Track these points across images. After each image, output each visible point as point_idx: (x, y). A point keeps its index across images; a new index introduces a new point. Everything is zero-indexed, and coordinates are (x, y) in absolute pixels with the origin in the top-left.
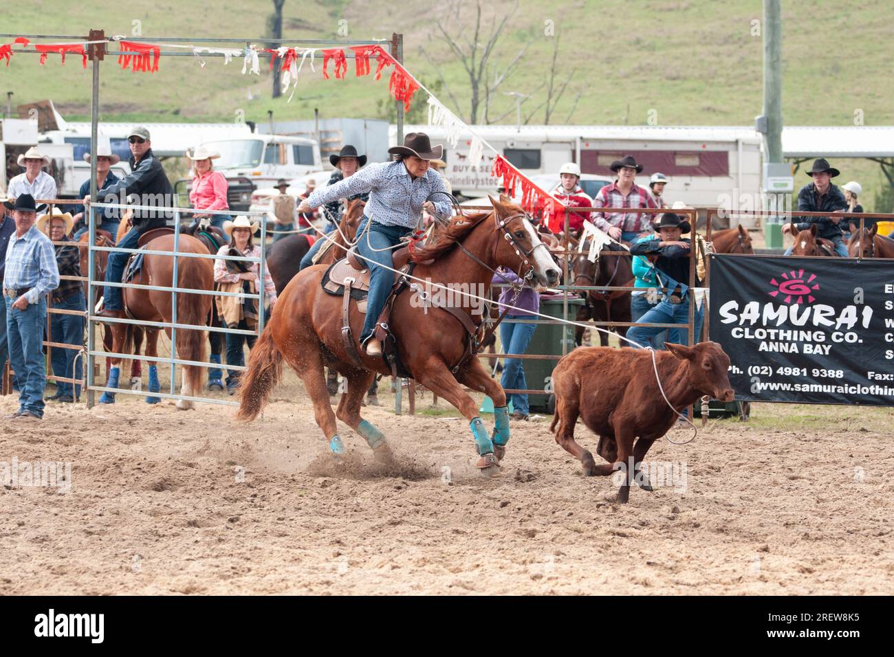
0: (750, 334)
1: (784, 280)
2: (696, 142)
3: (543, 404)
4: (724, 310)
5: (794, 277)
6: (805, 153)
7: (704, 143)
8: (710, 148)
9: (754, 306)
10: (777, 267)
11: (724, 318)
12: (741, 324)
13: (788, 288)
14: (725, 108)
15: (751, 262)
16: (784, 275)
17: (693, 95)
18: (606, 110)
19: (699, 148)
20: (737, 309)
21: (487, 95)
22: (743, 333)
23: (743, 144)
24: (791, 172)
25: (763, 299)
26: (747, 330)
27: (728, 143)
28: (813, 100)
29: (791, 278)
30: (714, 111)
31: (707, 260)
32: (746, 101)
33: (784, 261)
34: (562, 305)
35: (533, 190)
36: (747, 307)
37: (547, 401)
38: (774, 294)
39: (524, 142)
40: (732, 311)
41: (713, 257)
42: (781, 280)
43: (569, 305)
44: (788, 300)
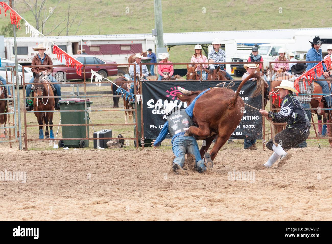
0: (159, 112)
1: (172, 90)
2: (129, 40)
3: (78, 144)
4: (148, 103)
5: (176, 89)
6: (172, 43)
7: (132, 40)
8: (135, 42)
9: (160, 101)
10: (169, 85)
11: (149, 106)
12: (155, 108)
13: (173, 93)
14: (137, 28)
15: (158, 84)
16: (172, 89)
17: (124, 23)
18: (90, 30)
19: (130, 43)
20: (154, 102)
21: (43, 25)
22: (157, 112)
23: (148, 40)
24: (168, 51)
25: (164, 98)
26: (158, 111)
27: (142, 40)
28: (172, 23)
29: (174, 90)
30: (133, 29)
31: (141, 83)
32: (146, 24)
33: (171, 83)
34: (84, 104)
35: (70, 59)
36: (158, 102)
37: (79, 143)
38: (168, 96)
39: (60, 42)
40: (152, 103)
41: (143, 82)
42: (171, 90)
43: (87, 104)
44: (173, 98)
